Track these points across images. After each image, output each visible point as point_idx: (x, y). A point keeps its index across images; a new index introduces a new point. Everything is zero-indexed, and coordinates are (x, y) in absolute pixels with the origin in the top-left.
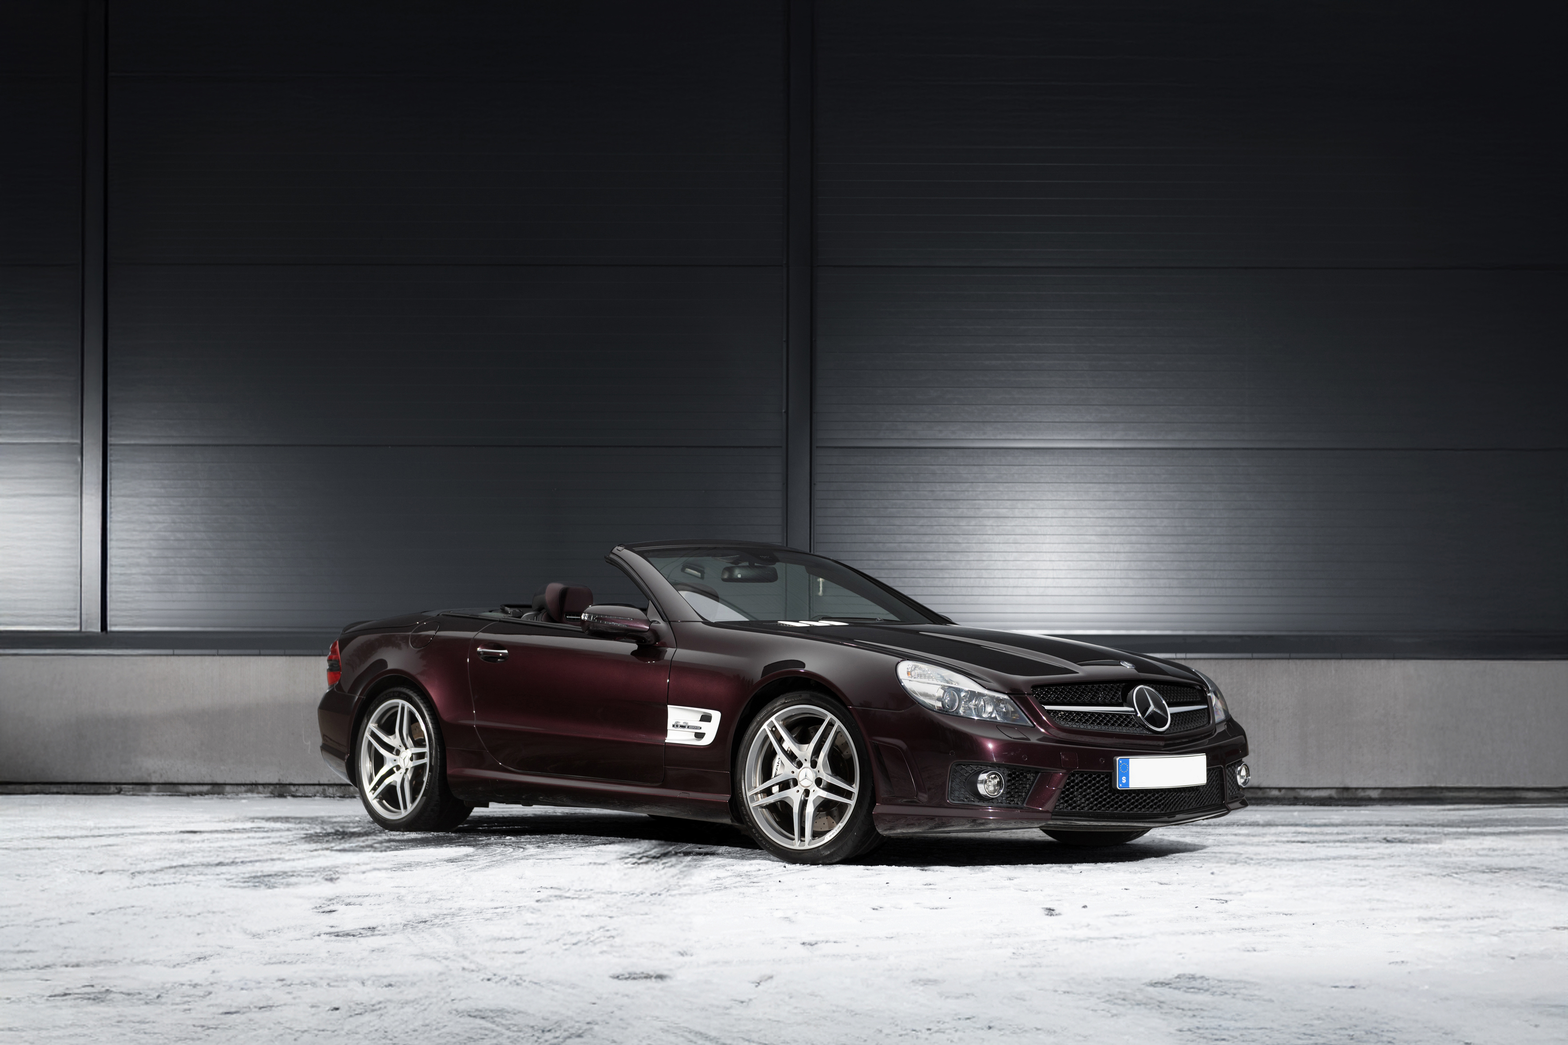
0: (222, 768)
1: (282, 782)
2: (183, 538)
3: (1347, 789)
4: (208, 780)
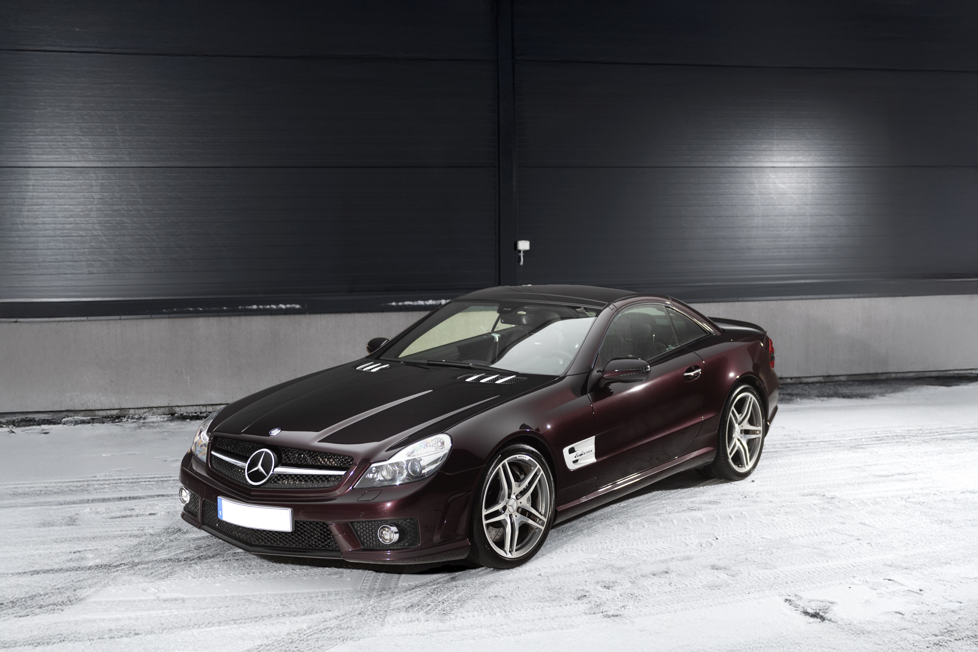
0: (127, 397)
1: (170, 405)
2: (84, 235)
3: (829, 376)
4: (117, 407)
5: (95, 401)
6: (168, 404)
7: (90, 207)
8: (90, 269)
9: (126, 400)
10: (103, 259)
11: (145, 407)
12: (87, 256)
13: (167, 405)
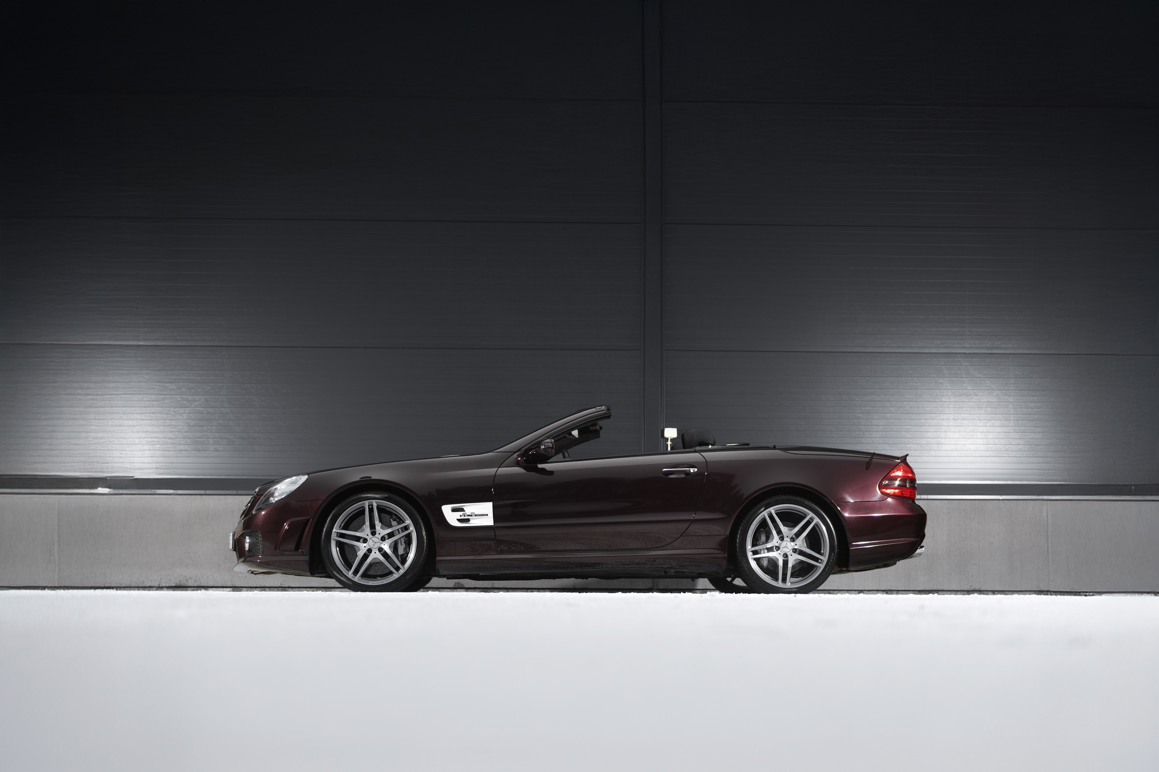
5: (208, 577)
6: (281, 584)
7: (220, 385)
8: (216, 446)
9: (239, 578)
10: (230, 437)
11: (258, 586)
12: (214, 433)
13: (280, 586)
